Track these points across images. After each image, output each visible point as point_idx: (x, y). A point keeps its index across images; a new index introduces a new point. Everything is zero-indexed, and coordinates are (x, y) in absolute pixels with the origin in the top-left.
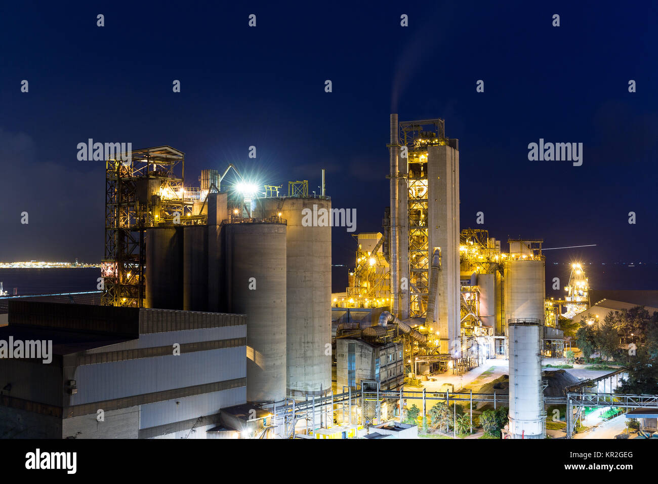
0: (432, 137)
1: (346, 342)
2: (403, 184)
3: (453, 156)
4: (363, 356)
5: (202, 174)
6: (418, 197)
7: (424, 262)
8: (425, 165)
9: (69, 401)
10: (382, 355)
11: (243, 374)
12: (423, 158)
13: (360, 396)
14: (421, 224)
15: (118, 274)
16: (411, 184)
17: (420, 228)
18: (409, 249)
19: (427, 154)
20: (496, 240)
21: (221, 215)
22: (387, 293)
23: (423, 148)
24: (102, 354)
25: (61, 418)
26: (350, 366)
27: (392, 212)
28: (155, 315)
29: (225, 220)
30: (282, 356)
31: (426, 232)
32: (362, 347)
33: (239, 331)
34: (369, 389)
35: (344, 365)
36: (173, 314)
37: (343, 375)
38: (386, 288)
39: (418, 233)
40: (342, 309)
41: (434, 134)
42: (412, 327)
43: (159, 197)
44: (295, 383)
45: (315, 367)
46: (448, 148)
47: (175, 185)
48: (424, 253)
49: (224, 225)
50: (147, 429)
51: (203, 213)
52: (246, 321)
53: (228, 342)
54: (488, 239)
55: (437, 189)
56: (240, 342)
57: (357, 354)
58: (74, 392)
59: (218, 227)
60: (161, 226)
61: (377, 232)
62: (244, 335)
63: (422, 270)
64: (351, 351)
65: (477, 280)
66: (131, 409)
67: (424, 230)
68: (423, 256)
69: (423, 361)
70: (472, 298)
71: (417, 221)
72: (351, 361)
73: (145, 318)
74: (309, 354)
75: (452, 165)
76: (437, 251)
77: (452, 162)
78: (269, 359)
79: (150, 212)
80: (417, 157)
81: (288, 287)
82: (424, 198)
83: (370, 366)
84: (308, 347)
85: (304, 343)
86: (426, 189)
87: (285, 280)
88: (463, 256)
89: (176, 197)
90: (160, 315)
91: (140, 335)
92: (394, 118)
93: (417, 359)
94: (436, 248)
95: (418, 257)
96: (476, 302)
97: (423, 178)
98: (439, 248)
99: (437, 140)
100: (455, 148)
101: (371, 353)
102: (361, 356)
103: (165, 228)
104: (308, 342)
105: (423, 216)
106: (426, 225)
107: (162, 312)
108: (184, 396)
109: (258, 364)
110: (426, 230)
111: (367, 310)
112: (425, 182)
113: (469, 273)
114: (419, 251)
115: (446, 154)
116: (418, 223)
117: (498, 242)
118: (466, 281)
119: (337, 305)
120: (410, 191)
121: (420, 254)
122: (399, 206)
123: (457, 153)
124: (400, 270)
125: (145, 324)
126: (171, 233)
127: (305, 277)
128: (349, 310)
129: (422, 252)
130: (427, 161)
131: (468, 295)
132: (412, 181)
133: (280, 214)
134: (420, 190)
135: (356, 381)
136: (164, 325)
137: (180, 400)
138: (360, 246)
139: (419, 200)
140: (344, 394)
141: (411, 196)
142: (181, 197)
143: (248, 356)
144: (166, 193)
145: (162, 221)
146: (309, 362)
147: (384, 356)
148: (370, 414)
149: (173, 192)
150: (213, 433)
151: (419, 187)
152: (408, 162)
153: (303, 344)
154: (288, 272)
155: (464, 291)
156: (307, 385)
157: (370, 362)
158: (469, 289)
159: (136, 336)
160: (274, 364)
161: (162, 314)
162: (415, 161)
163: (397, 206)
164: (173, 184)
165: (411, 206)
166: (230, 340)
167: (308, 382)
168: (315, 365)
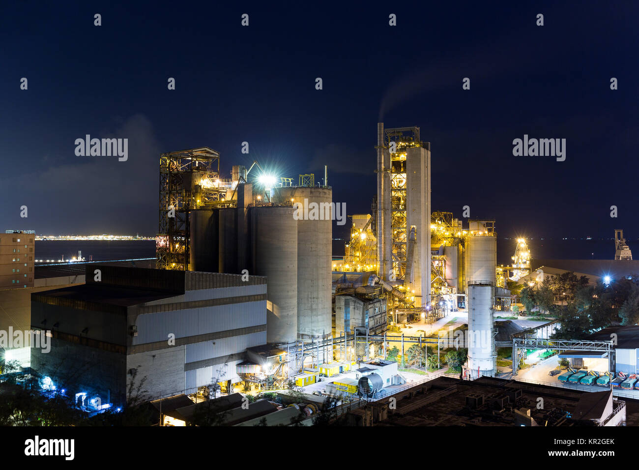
0: (409, 141)
1: (343, 298)
2: (387, 177)
3: (426, 156)
4: (356, 309)
5: (233, 169)
6: (399, 187)
7: (403, 237)
8: (404, 162)
9: (131, 341)
11: (264, 322)
12: (403, 157)
13: (354, 339)
14: (401, 207)
15: (169, 245)
16: (393, 177)
17: (400, 211)
18: (391, 227)
19: (406, 154)
20: (459, 220)
21: (247, 200)
22: (374, 261)
23: (403, 149)
24: (156, 306)
25: (126, 354)
26: (346, 316)
27: (378, 198)
28: (197, 276)
29: (251, 204)
30: (293, 308)
31: (405, 215)
32: (355, 302)
33: (261, 289)
34: (360, 334)
35: (341, 315)
36: (211, 276)
37: (341, 323)
38: (374, 256)
39: (399, 215)
40: (340, 273)
41: (412, 138)
42: (394, 287)
43: (200, 186)
44: (304, 329)
45: (319, 317)
46: (422, 149)
47: (212, 177)
48: (404, 230)
49: (250, 208)
50: (191, 363)
51: (234, 199)
52: (266, 281)
53: (253, 297)
54: (452, 219)
55: (413, 181)
56: (262, 297)
57: (351, 307)
58: (136, 335)
59: (245, 209)
60: (202, 208)
61: (367, 214)
62: (265, 292)
63: (402, 243)
64: (347, 304)
65: (443, 251)
66: (178, 348)
67: (403, 213)
68: (402, 232)
69: (402, 313)
70: (440, 265)
71: (398, 205)
72: (347, 313)
73: (190, 279)
74: (314, 306)
75: (425, 163)
76: (413, 228)
77: (425, 160)
78: (284, 310)
79: (194, 198)
80: (398, 156)
81: (299, 256)
82: (403, 188)
83: (361, 315)
84: (313, 301)
85: (311, 298)
86: (405, 181)
87: (296, 250)
88: (433, 232)
89: (214, 187)
91: (186, 291)
92: (381, 126)
93: (397, 311)
94: (412, 226)
95: (399, 233)
96: (443, 268)
97: (403, 172)
98: (415, 226)
99: (413, 143)
100: (427, 149)
101: (362, 306)
102: (354, 308)
103: (204, 210)
104: (314, 298)
105: (402, 202)
106: (405, 209)
107: (202, 275)
108: (219, 338)
109: (276, 314)
110: (405, 212)
111: (359, 273)
112: (404, 175)
113: (438, 246)
114: (399, 228)
115: (420, 154)
116: (399, 207)
117: (461, 222)
118: (435, 252)
119: (336, 270)
120: (393, 182)
121: (400, 230)
122: (384, 194)
123: (429, 153)
124: (384, 243)
125: (190, 283)
126: (210, 214)
127: (312, 248)
128: (345, 274)
129: (402, 229)
130: (406, 160)
131: (437, 262)
132: (394, 175)
133: (292, 200)
134: (401, 181)
135: (351, 328)
136: (204, 284)
137: (216, 341)
138: (354, 225)
139: (399, 189)
140: (341, 337)
141: (393, 186)
142: (217, 186)
143: (268, 308)
144: (205, 183)
145: (203, 205)
146: (314, 313)
147: (372, 309)
148: (361, 353)
149: (211, 183)
150: (241, 367)
151: (400, 179)
152: (391, 160)
153: (310, 300)
154: (299, 244)
155: (434, 259)
156: (313, 330)
157: (361, 313)
158: (438, 258)
159: (183, 293)
160: (288, 314)
161: (202, 277)
162: (397, 159)
163: (382, 193)
164: (211, 176)
165: (393, 193)
166: (254, 296)
167: (314, 328)
168: (319, 315)
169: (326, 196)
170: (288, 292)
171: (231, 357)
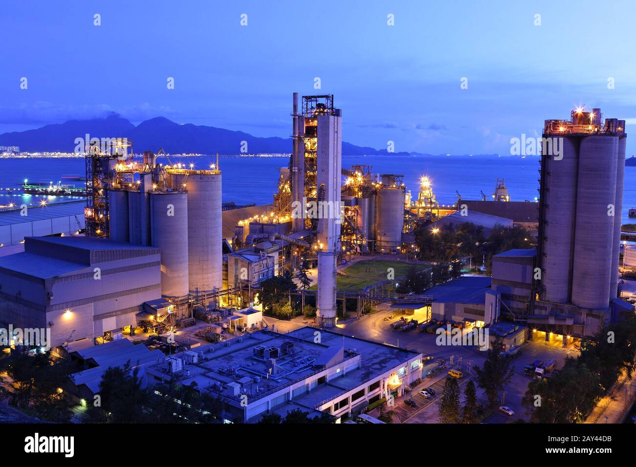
1: (233, 258)
2: (301, 141)
3: (335, 122)
4: (243, 266)
6: (311, 149)
7: (314, 193)
8: (316, 127)
9: (49, 303)
10: (256, 265)
11: (160, 283)
12: (315, 123)
13: (240, 290)
15: (95, 215)
16: (306, 141)
17: (313, 171)
18: (304, 184)
21: (147, 187)
24: (68, 277)
25: (45, 312)
26: (236, 272)
27: (294, 160)
28: (100, 253)
29: (150, 190)
30: (185, 270)
31: (316, 173)
32: (242, 261)
33: (157, 258)
35: (232, 270)
37: (232, 276)
39: (312, 173)
43: (116, 170)
45: (209, 275)
46: (331, 117)
48: (314, 187)
49: (149, 193)
50: (98, 315)
52: (160, 252)
55: (323, 145)
56: (156, 263)
57: (240, 265)
58: (52, 298)
59: (145, 194)
60: (116, 189)
62: (159, 259)
63: (313, 199)
64: (236, 262)
65: (356, 202)
66: (87, 305)
68: (313, 189)
70: (353, 214)
71: (311, 165)
72: (236, 268)
73: (94, 255)
74: (205, 267)
75: (334, 128)
76: (322, 186)
77: (334, 126)
78: (176, 273)
79: (110, 181)
80: (312, 122)
81: (189, 228)
82: (316, 150)
84: (204, 263)
85: (202, 261)
87: (187, 226)
89: (128, 169)
90: (104, 253)
91: (91, 264)
93: (302, 258)
95: (310, 190)
96: (355, 217)
97: (314, 137)
98: (324, 184)
100: (337, 116)
103: (118, 191)
105: (315, 162)
106: (316, 169)
108: (121, 296)
109: (168, 275)
112: (316, 140)
114: (311, 185)
115: (329, 121)
116: (311, 167)
120: (306, 145)
121: (312, 187)
122: (299, 156)
125: (94, 258)
126: (122, 195)
127: (201, 222)
131: (350, 212)
132: (307, 139)
133: (185, 185)
134: (314, 144)
135: (239, 281)
137: (118, 298)
138: (282, 176)
139: (311, 152)
140: (228, 290)
141: (306, 149)
143: (161, 270)
144: (120, 167)
145: (117, 186)
146: (205, 271)
147: (258, 266)
149: (125, 166)
150: (140, 316)
152: (305, 126)
156: (204, 285)
158: (351, 209)
159: (88, 266)
162: (310, 124)
163: (297, 155)
165: (306, 155)
166: (149, 263)
167: (204, 283)
168: (209, 273)
169: (214, 180)
170: (179, 258)
171: (132, 309)
